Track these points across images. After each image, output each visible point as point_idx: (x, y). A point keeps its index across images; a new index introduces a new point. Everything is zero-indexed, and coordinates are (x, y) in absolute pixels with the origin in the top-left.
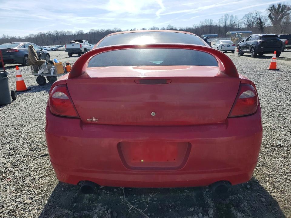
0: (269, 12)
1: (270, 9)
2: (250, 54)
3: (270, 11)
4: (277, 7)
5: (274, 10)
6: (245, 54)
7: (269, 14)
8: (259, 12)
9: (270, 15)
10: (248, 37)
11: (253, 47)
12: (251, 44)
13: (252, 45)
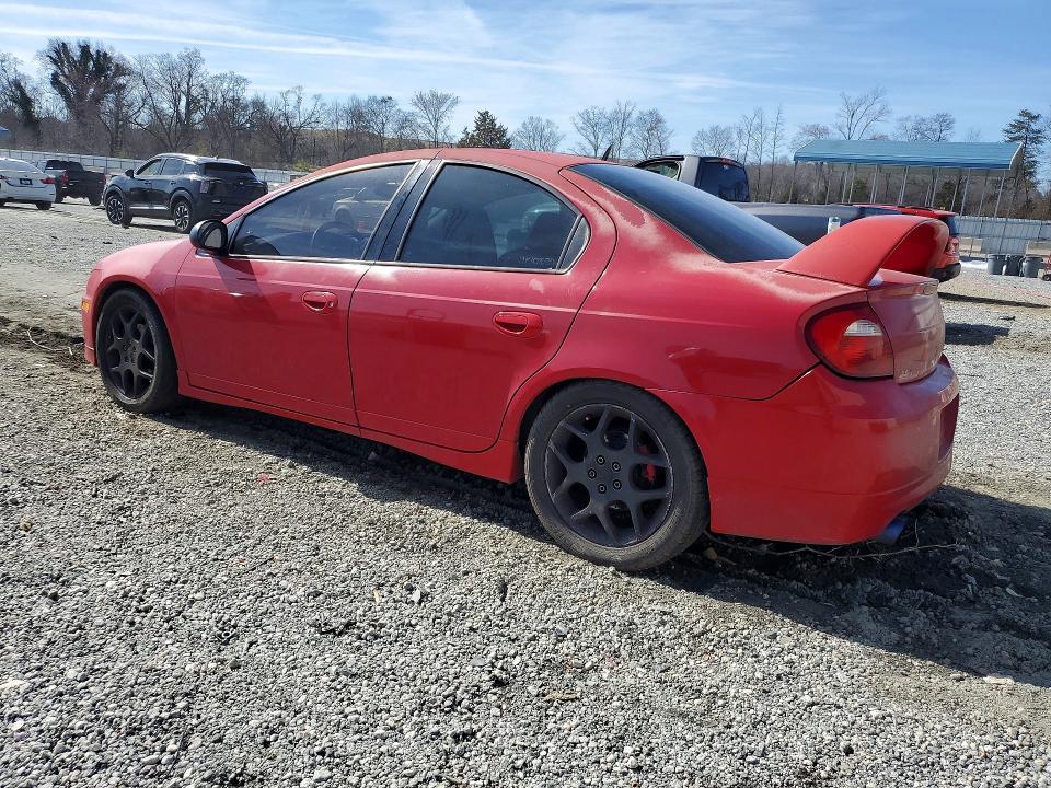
0: (52, 68)
1: (54, 55)
2: (171, 223)
3: (54, 61)
4: (76, 53)
5: (68, 62)
6: (135, 220)
7: (52, 72)
8: (12, 58)
9: (55, 77)
10: (145, 162)
11: (180, 198)
12: (169, 189)
13: (172, 194)
